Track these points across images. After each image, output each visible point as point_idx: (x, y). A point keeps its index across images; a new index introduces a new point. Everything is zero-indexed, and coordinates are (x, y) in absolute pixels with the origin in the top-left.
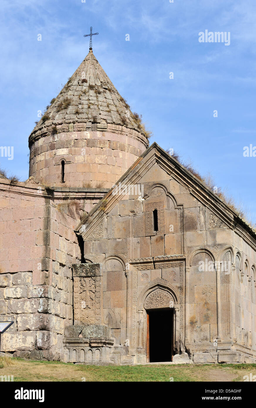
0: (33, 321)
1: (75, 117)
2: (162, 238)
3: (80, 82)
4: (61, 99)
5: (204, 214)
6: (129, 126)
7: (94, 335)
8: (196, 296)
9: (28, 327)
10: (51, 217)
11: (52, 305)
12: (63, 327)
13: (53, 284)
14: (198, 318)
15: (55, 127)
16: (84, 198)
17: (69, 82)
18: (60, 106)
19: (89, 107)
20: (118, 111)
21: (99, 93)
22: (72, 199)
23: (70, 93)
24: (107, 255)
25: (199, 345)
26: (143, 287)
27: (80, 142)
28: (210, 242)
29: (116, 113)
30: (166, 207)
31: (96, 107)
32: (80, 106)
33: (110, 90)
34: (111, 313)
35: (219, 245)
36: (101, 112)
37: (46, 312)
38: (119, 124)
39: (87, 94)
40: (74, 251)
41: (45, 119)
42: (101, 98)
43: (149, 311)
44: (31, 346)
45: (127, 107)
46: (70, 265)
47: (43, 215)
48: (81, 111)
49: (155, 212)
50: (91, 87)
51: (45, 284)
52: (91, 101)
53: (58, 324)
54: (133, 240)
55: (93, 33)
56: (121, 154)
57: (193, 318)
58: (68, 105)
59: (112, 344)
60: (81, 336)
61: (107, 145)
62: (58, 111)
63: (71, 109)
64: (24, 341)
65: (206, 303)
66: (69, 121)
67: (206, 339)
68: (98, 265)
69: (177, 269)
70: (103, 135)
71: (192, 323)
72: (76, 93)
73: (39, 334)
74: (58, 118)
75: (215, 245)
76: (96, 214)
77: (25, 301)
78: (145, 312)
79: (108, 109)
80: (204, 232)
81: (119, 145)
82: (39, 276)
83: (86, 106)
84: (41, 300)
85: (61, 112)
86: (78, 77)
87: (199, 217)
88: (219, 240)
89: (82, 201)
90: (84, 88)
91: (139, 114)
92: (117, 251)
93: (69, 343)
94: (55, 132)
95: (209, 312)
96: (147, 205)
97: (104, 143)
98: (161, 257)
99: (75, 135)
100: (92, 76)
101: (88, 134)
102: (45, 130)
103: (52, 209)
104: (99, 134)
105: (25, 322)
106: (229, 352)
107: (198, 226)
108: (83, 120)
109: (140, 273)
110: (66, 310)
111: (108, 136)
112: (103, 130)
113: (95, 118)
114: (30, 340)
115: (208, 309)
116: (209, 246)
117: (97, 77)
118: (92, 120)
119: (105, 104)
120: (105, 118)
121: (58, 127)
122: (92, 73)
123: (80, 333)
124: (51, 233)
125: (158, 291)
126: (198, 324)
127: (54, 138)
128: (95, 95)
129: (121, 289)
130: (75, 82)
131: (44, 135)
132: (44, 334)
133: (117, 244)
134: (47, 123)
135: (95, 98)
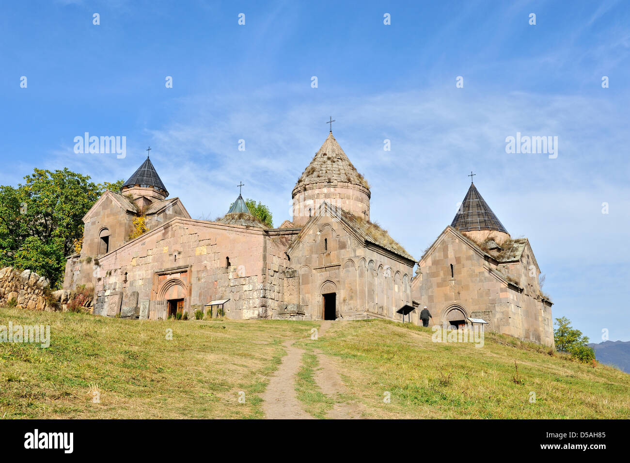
0: (258, 302)
1: (317, 179)
2: (329, 254)
3: (322, 155)
4: (310, 167)
5: (350, 239)
6: (353, 183)
7: (293, 309)
8: (346, 285)
9: (255, 305)
10: (267, 246)
11: (268, 294)
12: (276, 305)
13: (269, 282)
14: (347, 298)
15: (305, 187)
16: (292, 234)
17: (316, 155)
18: (309, 172)
19: (326, 172)
20: (345, 174)
21: (334, 162)
22: (282, 235)
23: (316, 163)
24: (302, 265)
25: (347, 313)
26: (320, 282)
27: (321, 195)
28: (353, 255)
29: (344, 175)
30: (331, 237)
31: (331, 171)
32: (321, 172)
33: (341, 159)
34: (304, 297)
35: (358, 256)
36: (334, 175)
37: (264, 297)
38: (346, 182)
39: (326, 163)
40: (285, 264)
41: (300, 181)
42: (335, 165)
43: (323, 295)
44: (256, 316)
45: (354, 169)
46: (281, 271)
47: (262, 244)
48: (321, 175)
49: (326, 240)
50: (329, 158)
51: (264, 282)
52: (328, 168)
53: (273, 303)
54: (315, 256)
55: (332, 120)
56: (347, 202)
57: (345, 298)
58: (314, 171)
59: (304, 314)
60: (286, 310)
61: (338, 196)
62: (308, 176)
63: (315, 174)
64: (253, 313)
65: (351, 289)
66: (313, 182)
67: (351, 309)
68: (295, 271)
69: (337, 271)
70: (335, 190)
71: (344, 301)
72: (319, 163)
73: (261, 309)
74: (307, 180)
75: (356, 256)
76: (295, 242)
77: (253, 292)
78: (321, 296)
79: (339, 173)
80: (350, 250)
81: (346, 196)
82: (261, 277)
83: (324, 172)
84: (262, 291)
85: (310, 176)
86: (322, 152)
87: (347, 241)
88: (358, 254)
89: (290, 236)
90: (325, 159)
91: (362, 174)
92: (306, 263)
93: (280, 314)
94: (305, 189)
95: (353, 294)
96: (322, 236)
97: (336, 195)
98: (328, 264)
99: (317, 191)
100: (330, 150)
101: (325, 190)
102: (299, 189)
103: (268, 241)
104: (332, 189)
105: (254, 303)
106: (362, 315)
107: (347, 246)
108: (322, 181)
109: (319, 274)
110: (279, 296)
111: (338, 190)
112: (335, 186)
113: (329, 179)
114: (256, 312)
115: (352, 293)
116: (352, 257)
117: (333, 151)
118: (328, 181)
119: (337, 169)
120: (336, 178)
121: (307, 186)
122: (330, 148)
123: (286, 308)
124: (267, 254)
125: (328, 284)
126: (347, 301)
127: (305, 194)
128: (331, 163)
129: (309, 284)
130: (319, 156)
131: (299, 192)
132: (263, 309)
133: (307, 259)
134: (301, 184)
135: (331, 166)
